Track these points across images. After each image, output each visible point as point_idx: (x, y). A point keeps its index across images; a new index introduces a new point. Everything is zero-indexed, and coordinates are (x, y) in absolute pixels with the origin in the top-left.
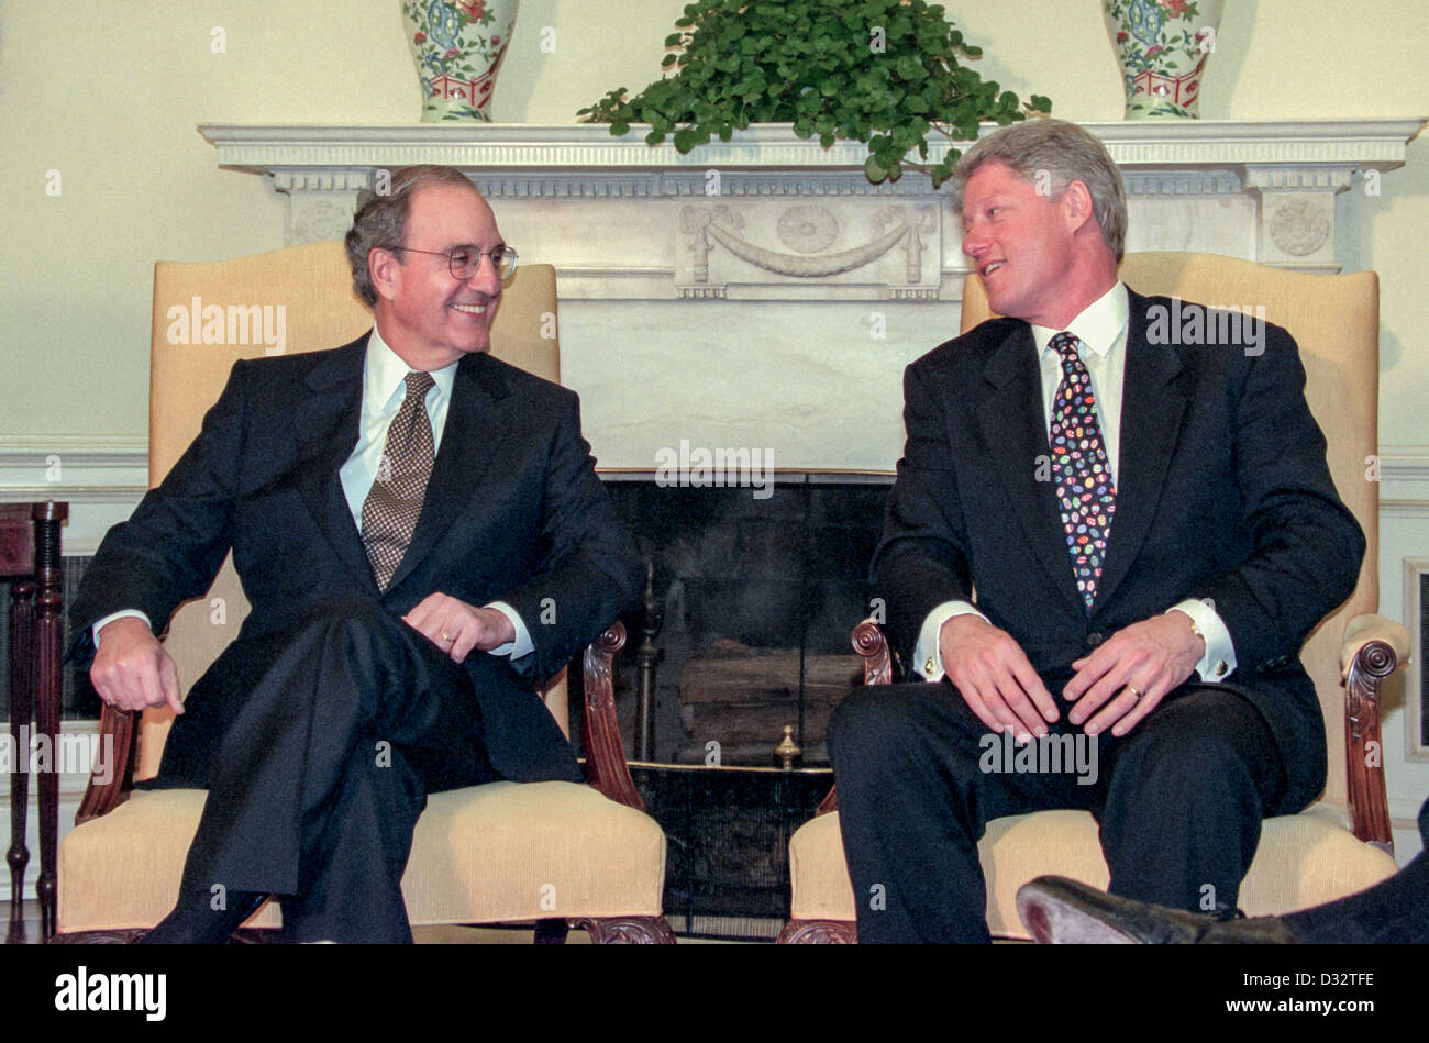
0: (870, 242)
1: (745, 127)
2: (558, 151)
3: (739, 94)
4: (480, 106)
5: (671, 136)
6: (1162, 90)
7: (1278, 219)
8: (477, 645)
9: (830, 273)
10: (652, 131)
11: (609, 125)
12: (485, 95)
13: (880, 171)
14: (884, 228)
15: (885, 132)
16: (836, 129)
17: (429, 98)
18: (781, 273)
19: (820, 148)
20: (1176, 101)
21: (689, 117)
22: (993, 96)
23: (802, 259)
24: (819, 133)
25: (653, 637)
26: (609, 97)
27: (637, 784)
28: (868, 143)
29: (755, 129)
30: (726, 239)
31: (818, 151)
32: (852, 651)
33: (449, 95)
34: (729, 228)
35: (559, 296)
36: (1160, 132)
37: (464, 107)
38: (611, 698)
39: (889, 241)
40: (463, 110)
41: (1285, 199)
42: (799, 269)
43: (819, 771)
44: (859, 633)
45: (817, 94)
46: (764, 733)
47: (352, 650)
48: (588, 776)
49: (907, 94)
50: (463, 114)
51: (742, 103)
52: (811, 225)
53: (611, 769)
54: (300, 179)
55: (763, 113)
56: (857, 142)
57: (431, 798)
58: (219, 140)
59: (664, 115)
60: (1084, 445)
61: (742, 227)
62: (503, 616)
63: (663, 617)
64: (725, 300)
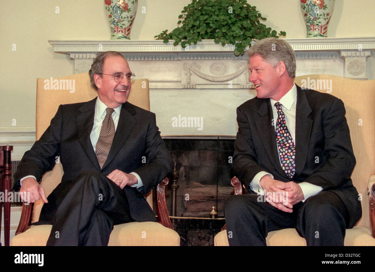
0: (236, 72)
1: (201, 41)
2: (149, 47)
3: (199, 31)
4: (127, 35)
5: (180, 43)
6: (317, 29)
7: (350, 65)
8: (127, 184)
9: (225, 81)
10: (175, 42)
11: (163, 40)
12: (129, 32)
13: (238, 52)
14: (239, 68)
15: (240, 42)
16: (226, 41)
17: (113, 33)
18: (211, 81)
19: (222, 46)
20: (321, 33)
21: (185, 38)
22: (270, 31)
23: (217, 77)
24: (221, 42)
25: (176, 182)
26: (163, 32)
27: (172, 222)
28: (235, 45)
29: (203, 41)
30: (195, 72)
31: (221, 47)
32: (231, 186)
33: (118, 32)
34: (197, 69)
35: (150, 88)
36: (316, 41)
37: (123, 35)
38: (165, 198)
39: (241, 72)
40: (122, 36)
41: (352, 60)
42: (216, 80)
43: (222, 219)
44: (233, 180)
45: (221, 31)
46: (207, 209)
47: (93, 185)
48: (158, 220)
49: (246, 31)
50: (122, 37)
51: (200, 34)
52: (219, 68)
53: (164, 218)
54: (77, 55)
55: (206, 37)
56: (232, 45)
57: (115, 226)
58: (54, 45)
59: (178, 38)
60: (285, 135)
61: (200, 68)
62: (134, 176)
63: (178, 176)
64: (195, 89)
